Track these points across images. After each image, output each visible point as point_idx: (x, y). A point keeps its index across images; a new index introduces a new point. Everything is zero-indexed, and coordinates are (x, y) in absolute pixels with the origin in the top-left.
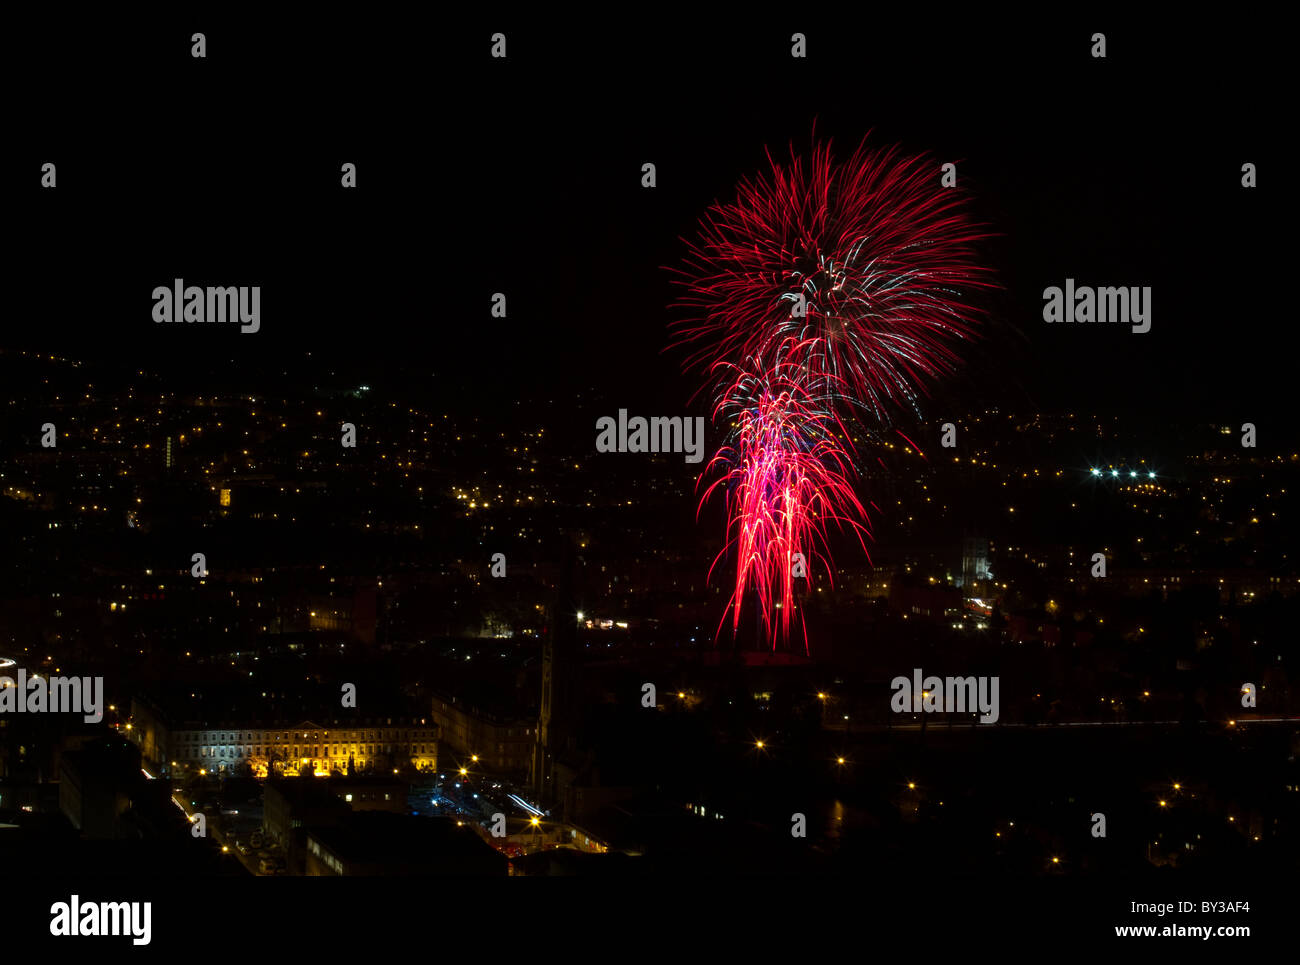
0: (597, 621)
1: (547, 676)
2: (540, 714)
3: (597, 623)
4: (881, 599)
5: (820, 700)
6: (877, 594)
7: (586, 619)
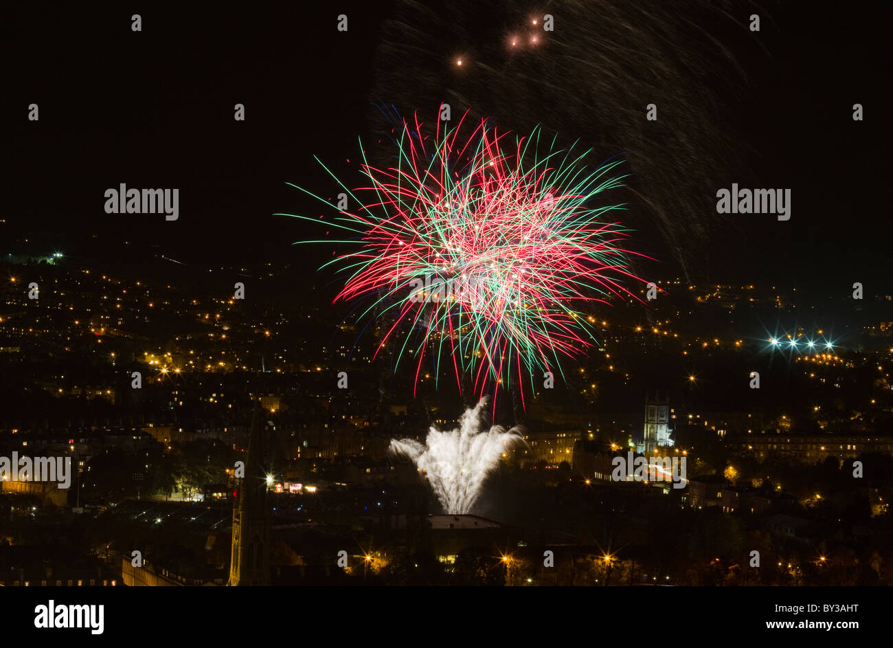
0: (286, 484)
1: (236, 539)
2: (228, 577)
3: (286, 487)
4: (564, 464)
5: (503, 565)
6: (559, 459)
7: (276, 483)
